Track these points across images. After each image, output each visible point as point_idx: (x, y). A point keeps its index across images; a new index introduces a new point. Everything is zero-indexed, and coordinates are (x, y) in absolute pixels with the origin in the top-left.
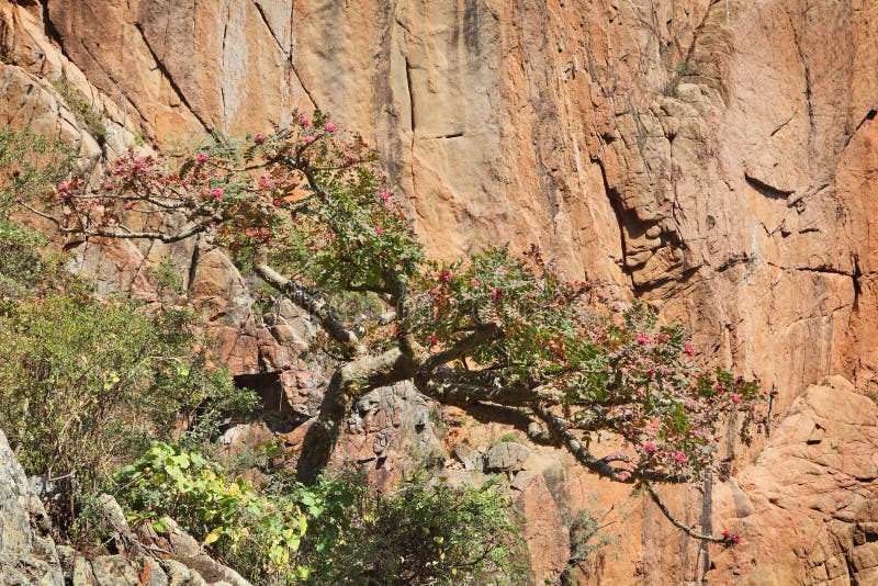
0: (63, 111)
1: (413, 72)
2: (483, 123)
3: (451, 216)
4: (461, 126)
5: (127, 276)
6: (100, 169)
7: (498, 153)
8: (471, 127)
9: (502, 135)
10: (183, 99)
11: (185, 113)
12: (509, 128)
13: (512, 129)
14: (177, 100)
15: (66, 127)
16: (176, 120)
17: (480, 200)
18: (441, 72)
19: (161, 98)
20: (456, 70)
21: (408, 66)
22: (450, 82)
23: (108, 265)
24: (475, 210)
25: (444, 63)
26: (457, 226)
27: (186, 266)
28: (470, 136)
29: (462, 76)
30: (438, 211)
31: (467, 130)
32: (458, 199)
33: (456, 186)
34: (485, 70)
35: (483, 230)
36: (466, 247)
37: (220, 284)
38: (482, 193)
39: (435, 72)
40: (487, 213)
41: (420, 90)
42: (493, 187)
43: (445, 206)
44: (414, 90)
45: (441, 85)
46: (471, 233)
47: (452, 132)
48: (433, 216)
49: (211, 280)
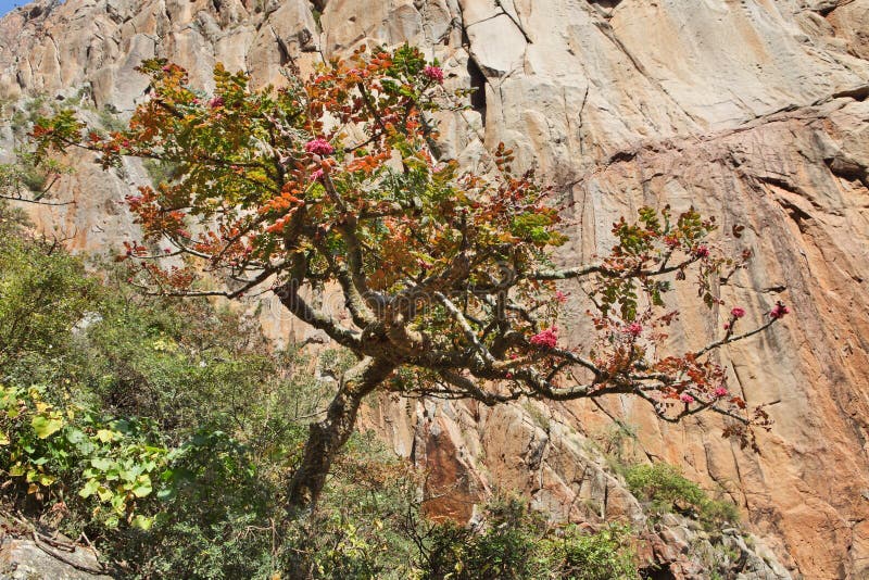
0: (526, 418)
1: (738, 369)
2: (792, 391)
3: (784, 454)
4: (778, 396)
5: (566, 507)
6: (548, 446)
7: (809, 409)
8: (785, 395)
9: (808, 397)
10: (599, 406)
11: (602, 414)
12: (812, 392)
13: (815, 392)
14: (596, 407)
15: (526, 425)
16: (597, 419)
17: (804, 442)
18: (757, 366)
19: (587, 408)
20: (767, 362)
21: (734, 366)
22: (764, 371)
23: (555, 502)
24: (801, 448)
25: (758, 360)
26: (790, 460)
27: (602, 499)
28: (786, 401)
29: (772, 366)
30: (774, 452)
31: (782, 397)
32: (786, 442)
33: (783, 435)
34: (786, 359)
35: (810, 461)
36: (800, 474)
37: (623, 507)
38: (803, 437)
39: (752, 366)
40: (810, 450)
41: (745, 378)
42: (811, 432)
43: (778, 448)
44: (741, 379)
45: (758, 373)
46: (802, 464)
47: (773, 401)
48: (771, 456)
49: (617, 505)
